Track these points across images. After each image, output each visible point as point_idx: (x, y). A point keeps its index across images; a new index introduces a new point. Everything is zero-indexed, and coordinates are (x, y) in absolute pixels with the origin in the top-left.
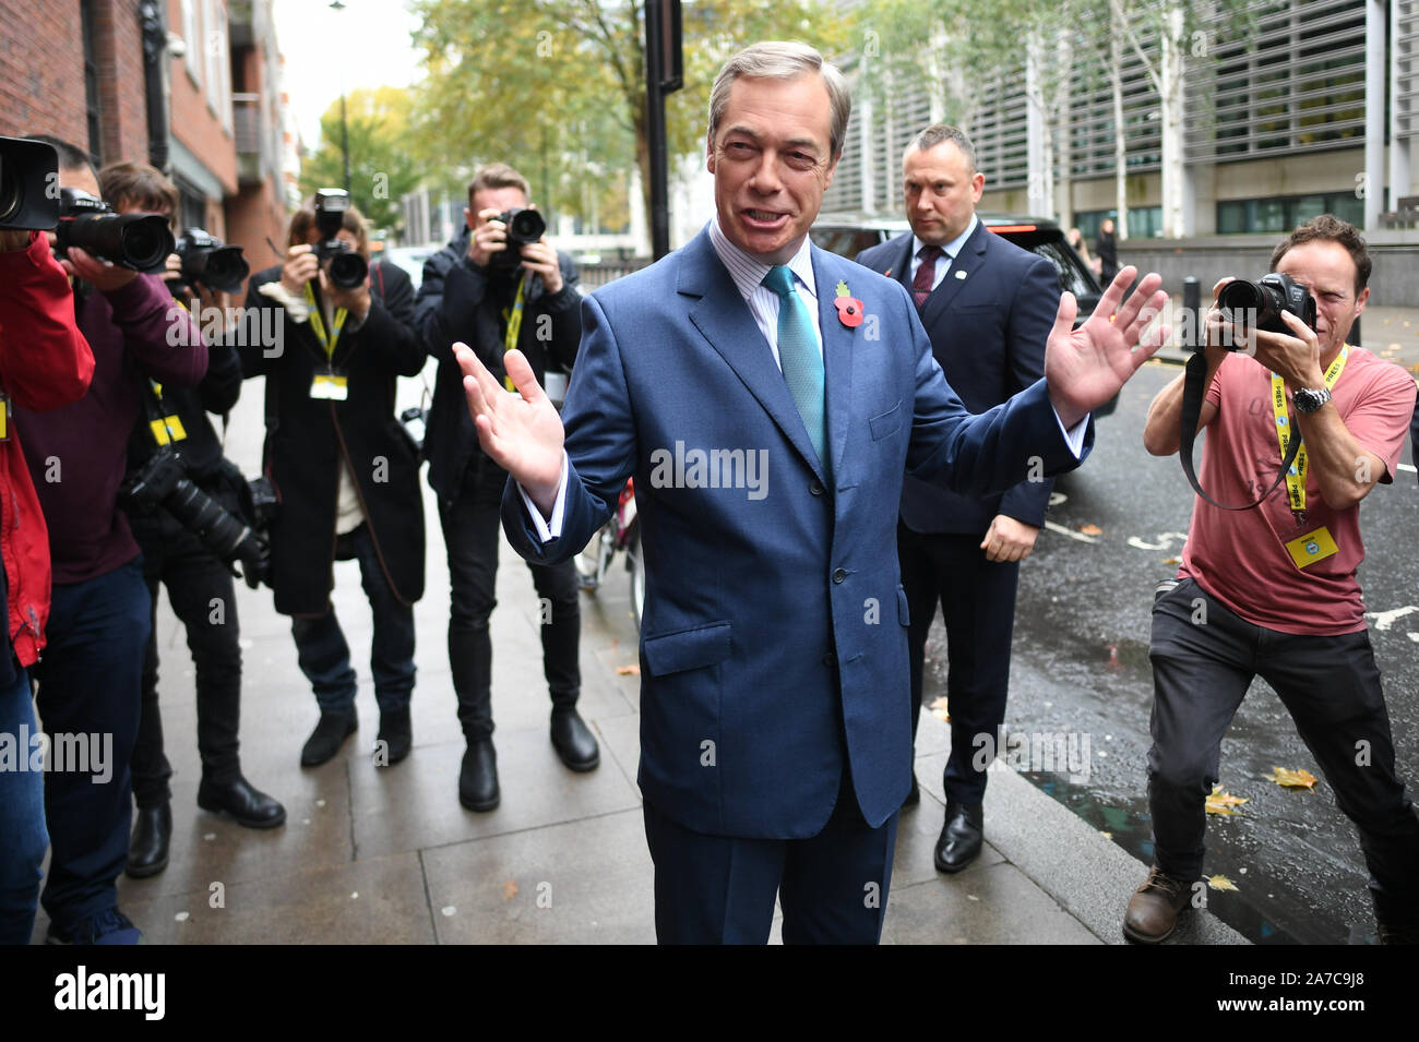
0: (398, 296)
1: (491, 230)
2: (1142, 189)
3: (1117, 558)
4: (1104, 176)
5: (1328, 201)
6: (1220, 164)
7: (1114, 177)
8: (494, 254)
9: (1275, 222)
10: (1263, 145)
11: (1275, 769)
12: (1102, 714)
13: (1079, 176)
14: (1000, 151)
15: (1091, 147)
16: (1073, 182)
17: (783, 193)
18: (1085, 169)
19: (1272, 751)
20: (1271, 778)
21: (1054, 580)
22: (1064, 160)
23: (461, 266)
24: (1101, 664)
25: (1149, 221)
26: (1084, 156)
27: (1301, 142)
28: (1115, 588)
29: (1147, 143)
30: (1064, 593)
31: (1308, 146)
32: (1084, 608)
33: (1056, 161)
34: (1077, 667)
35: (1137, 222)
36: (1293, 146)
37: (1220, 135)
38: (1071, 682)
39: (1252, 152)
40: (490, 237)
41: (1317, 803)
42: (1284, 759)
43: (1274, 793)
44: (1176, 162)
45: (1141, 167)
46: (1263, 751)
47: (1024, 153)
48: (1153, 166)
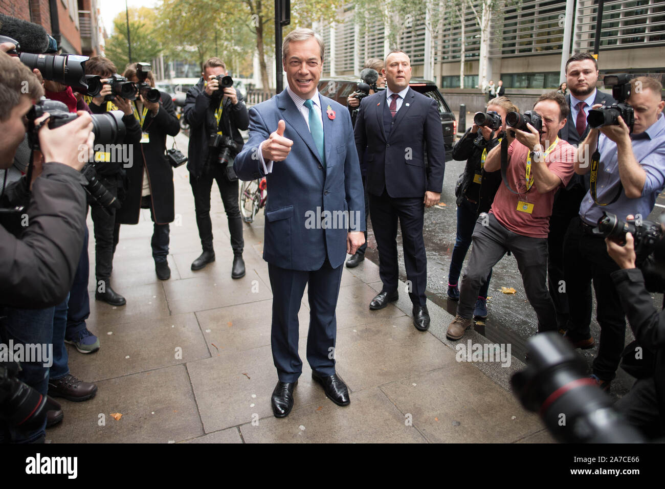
0: (168, 105)
1: (213, 82)
2: (471, 67)
3: (452, 215)
4: (455, 61)
5: (546, 75)
6: (503, 58)
7: (459, 62)
8: (214, 91)
9: (525, 84)
10: (521, 51)
11: (502, 287)
12: (442, 269)
13: (445, 61)
14: (413, 48)
15: (451, 48)
16: (442, 63)
17: (309, 74)
18: (448, 58)
19: (502, 282)
20: (501, 291)
21: (427, 223)
22: (439, 53)
23: (202, 94)
24: (443, 252)
25: (473, 81)
26: (448, 52)
27: (537, 50)
28: (450, 226)
29: (474, 48)
30: (431, 227)
31: (539, 52)
32: (438, 233)
33: (436, 54)
34: (434, 253)
35: (468, 81)
36: (533, 52)
37: (504, 46)
38: (432, 258)
39: (517, 53)
40: (212, 85)
41: (516, 299)
42: (506, 285)
43: (501, 296)
44: (485, 57)
45: (471, 58)
46: (498, 282)
47: (423, 50)
48: (476, 58)
